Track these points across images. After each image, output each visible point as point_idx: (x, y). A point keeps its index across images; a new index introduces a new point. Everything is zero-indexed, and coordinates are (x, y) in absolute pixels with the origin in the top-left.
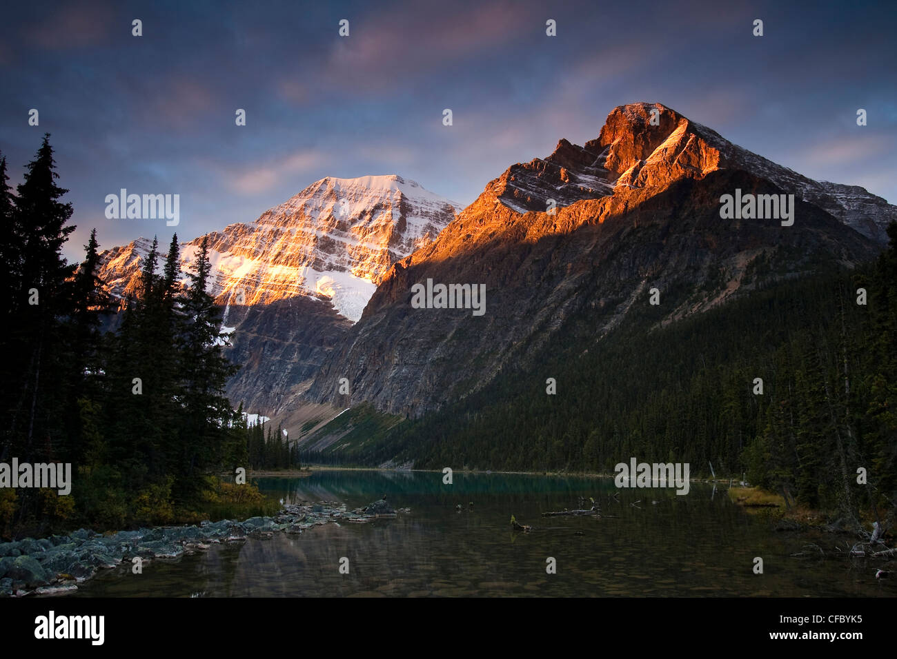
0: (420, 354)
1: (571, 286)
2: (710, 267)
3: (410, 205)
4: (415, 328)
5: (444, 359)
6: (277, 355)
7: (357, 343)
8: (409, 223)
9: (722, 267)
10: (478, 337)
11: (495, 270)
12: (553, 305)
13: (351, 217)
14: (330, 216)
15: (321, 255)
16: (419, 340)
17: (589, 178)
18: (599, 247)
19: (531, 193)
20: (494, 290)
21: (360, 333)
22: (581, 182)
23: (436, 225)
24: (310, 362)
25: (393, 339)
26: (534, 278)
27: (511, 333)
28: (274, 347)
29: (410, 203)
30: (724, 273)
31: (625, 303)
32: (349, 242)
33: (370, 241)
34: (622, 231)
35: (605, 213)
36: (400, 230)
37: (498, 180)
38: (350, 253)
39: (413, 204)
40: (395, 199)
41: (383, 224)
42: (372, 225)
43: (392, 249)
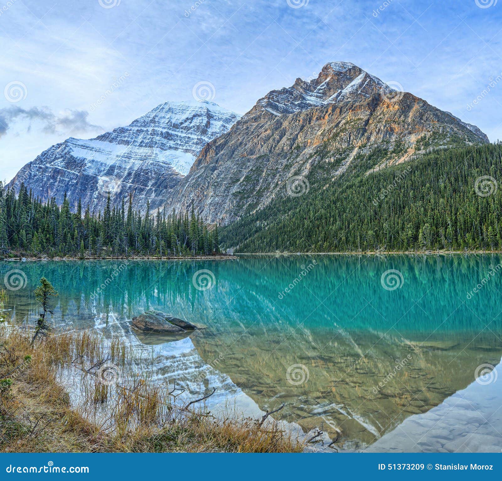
0: (225, 190)
1: (311, 151)
2: (396, 141)
3: (212, 115)
4: (222, 176)
5: (240, 192)
6: (142, 195)
7: (188, 186)
8: (212, 124)
9: (402, 141)
10: (258, 180)
11: (265, 144)
12: (301, 162)
13: (180, 121)
14: (169, 121)
15: (165, 141)
16: (224, 182)
17: (313, 99)
18: (326, 131)
19: (282, 105)
20: (265, 155)
21: (189, 180)
22: (308, 100)
24: (160, 197)
26: (288, 148)
27: (277, 177)
28: (142, 190)
29: (212, 113)
30: (404, 145)
31: (346, 160)
32: (179, 134)
33: (191, 134)
34: (339, 122)
35: (328, 113)
36: (207, 127)
37: (263, 99)
38: (180, 140)
39: (214, 114)
40: (204, 111)
41: (198, 124)
42: (192, 125)
43: (203, 137)
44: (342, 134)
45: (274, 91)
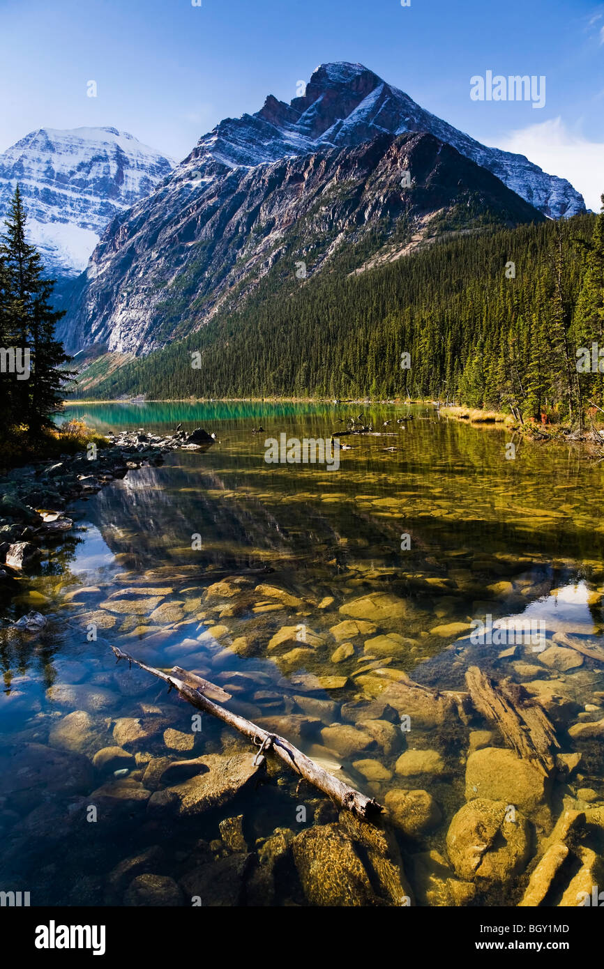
0: (144, 299)
1: (278, 237)
3: (126, 158)
4: (141, 275)
5: (166, 304)
8: (127, 176)
12: (262, 254)
13: (69, 169)
14: (49, 168)
15: (43, 206)
16: (142, 287)
17: (293, 135)
18: (303, 201)
19: (241, 148)
20: (209, 240)
21: (87, 281)
22: (286, 138)
23: (151, 178)
25: (118, 287)
29: (126, 155)
30: (411, 228)
32: (69, 193)
33: (90, 193)
34: (323, 186)
35: (308, 169)
36: (118, 182)
37: (209, 135)
38: (72, 205)
39: (129, 157)
40: (110, 152)
41: (101, 176)
42: (91, 176)
43: (111, 202)
44: (324, 209)
45: (228, 121)
